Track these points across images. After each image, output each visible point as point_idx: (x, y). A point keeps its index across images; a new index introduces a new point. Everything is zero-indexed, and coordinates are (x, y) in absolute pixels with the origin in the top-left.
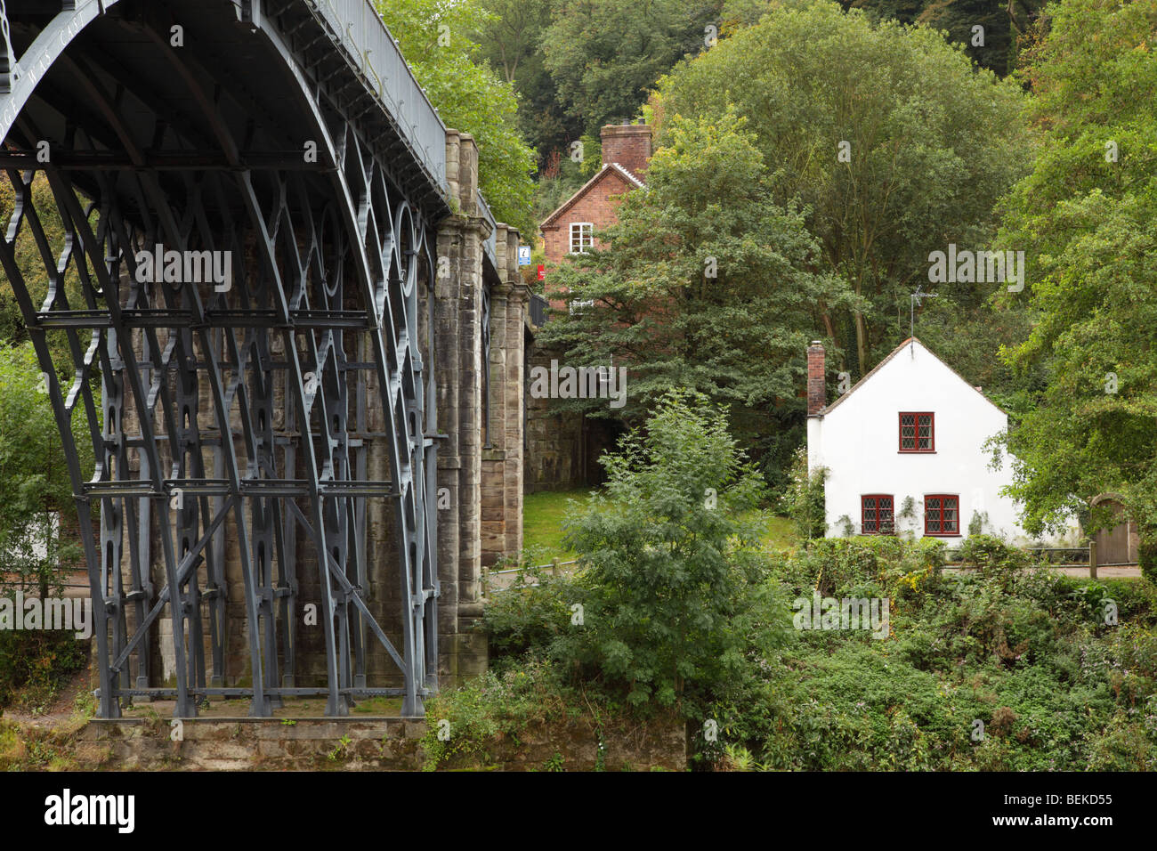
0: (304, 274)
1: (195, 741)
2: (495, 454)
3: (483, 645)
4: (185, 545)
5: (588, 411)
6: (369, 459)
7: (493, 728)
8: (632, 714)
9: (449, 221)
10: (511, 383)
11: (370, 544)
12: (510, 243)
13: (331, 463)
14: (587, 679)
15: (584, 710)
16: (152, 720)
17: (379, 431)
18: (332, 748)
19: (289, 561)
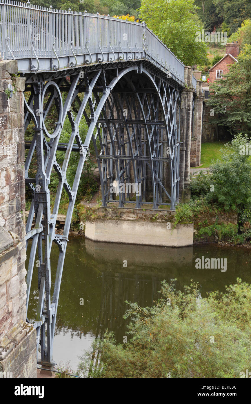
0: (149, 110)
1: (123, 213)
2: (194, 138)
3: (190, 192)
4: (121, 168)
5: (218, 124)
6: (163, 147)
7: (191, 215)
8: (225, 211)
9: (184, 90)
10: (199, 121)
11: (163, 167)
12: (200, 85)
13: (155, 152)
14: (214, 202)
15: (213, 210)
16: (114, 207)
17: (166, 141)
18: (154, 216)
19: (145, 171)
